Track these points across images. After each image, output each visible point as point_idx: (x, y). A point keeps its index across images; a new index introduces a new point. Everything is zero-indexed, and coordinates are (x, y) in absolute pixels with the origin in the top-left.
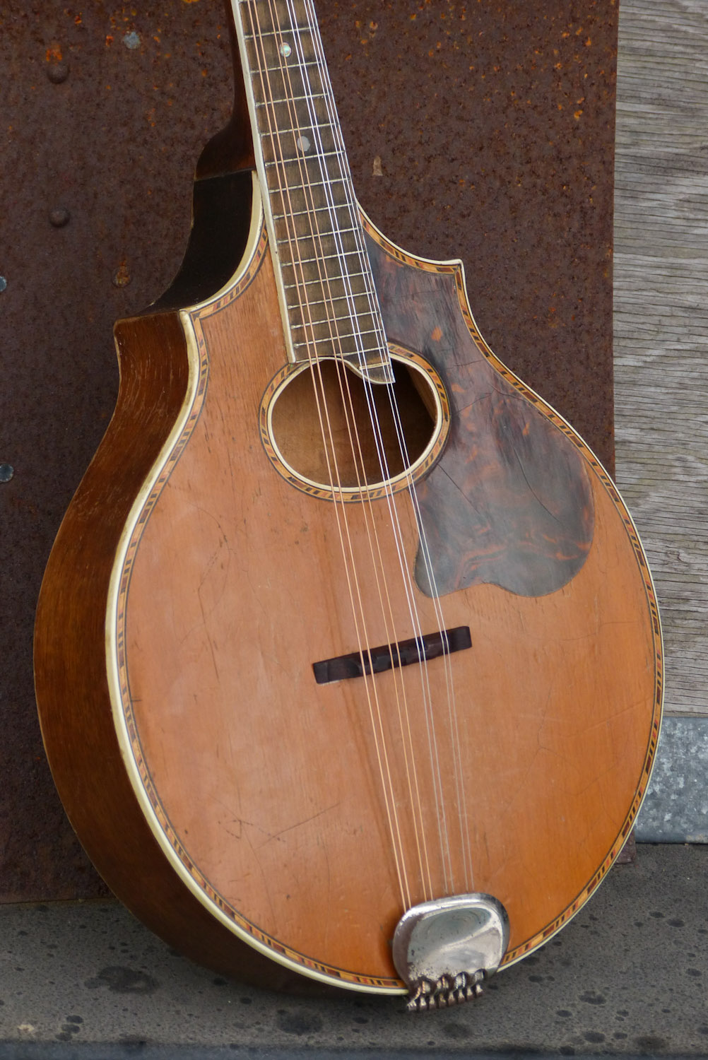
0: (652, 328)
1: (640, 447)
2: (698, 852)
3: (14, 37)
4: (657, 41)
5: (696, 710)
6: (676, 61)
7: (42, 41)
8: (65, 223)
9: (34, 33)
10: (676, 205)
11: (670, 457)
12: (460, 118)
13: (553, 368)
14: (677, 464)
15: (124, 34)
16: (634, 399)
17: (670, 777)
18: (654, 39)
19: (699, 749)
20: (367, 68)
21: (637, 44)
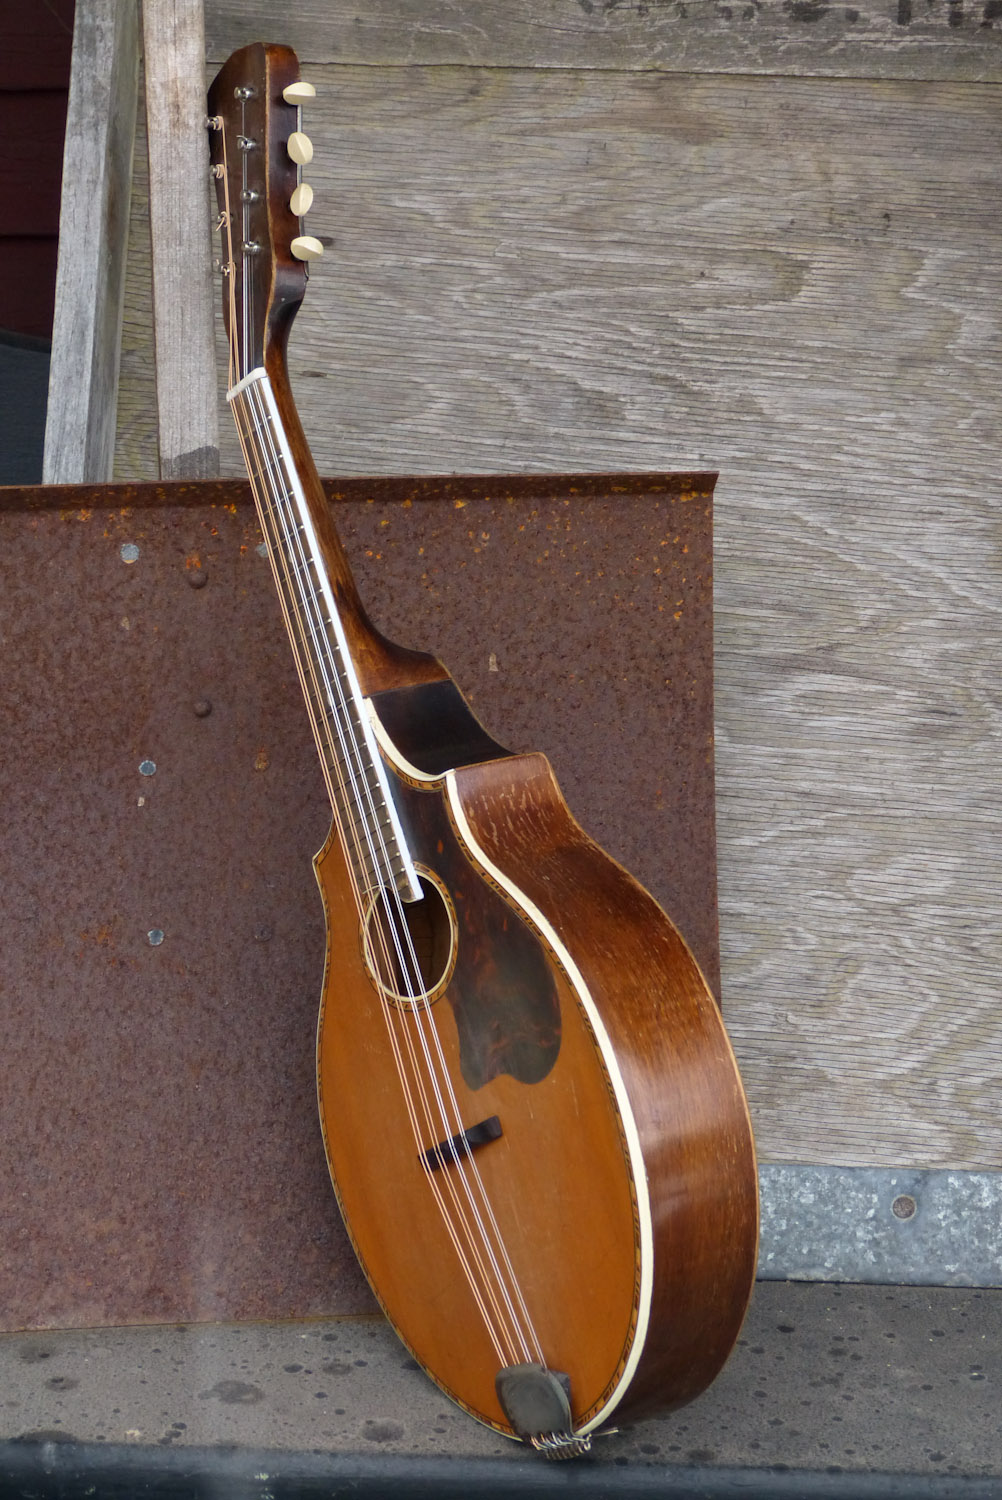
0: (768, 811)
1: (753, 919)
2: (797, 1289)
3: (157, 548)
4: (779, 553)
5: (799, 1158)
6: (796, 571)
7: (181, 551)
8: (207, 713)
9: (174, 543)
10: (793, 700)
11: (781, 928)
12: (569, 619)
13: (660, 845)
14: (787, 934)
15: (257, 545)
16: (750, 876)
17: (773, 1220)
18: (776, 551)
19: (801, 1194)
20: (481, 574)
21: (760, 556)
